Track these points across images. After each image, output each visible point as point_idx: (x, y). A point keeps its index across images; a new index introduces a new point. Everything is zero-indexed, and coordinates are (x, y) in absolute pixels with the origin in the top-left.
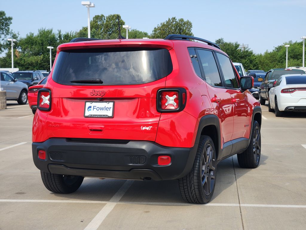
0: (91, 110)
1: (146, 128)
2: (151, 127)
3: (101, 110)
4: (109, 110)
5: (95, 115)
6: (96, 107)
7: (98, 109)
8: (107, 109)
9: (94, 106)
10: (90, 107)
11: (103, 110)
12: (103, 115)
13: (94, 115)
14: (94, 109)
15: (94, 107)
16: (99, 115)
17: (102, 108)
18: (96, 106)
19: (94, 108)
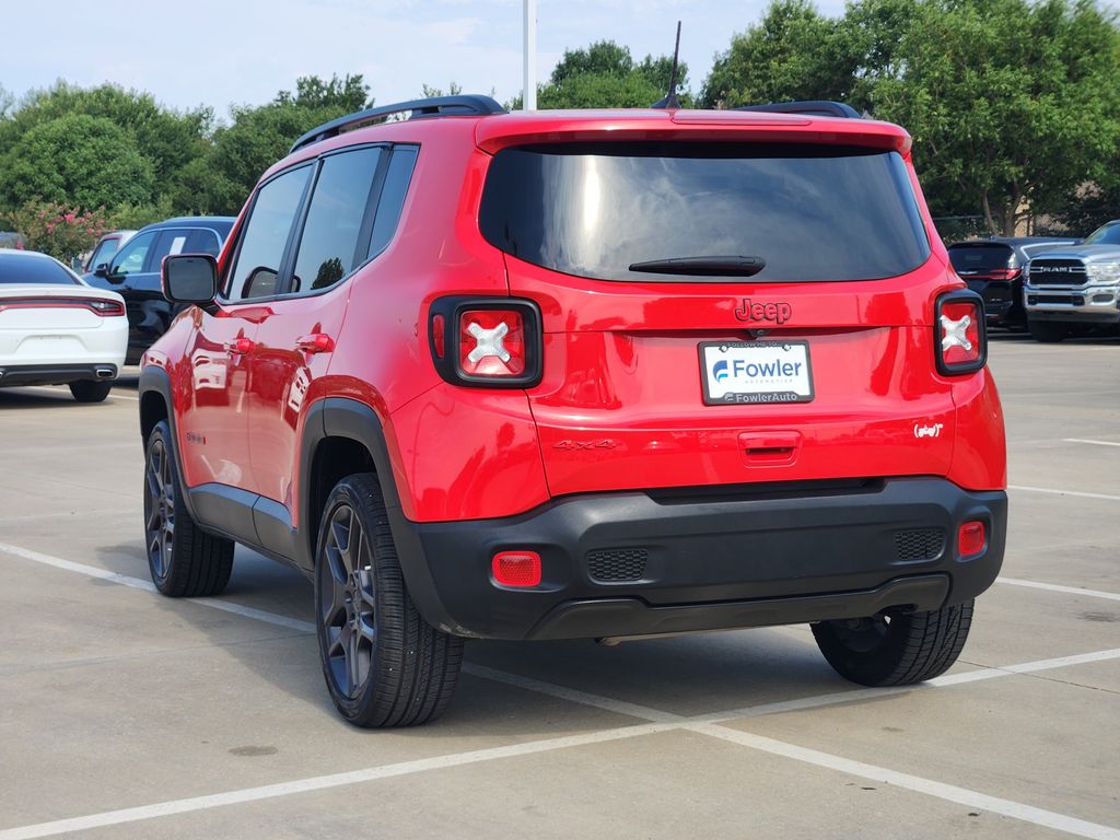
0: (726, 375)
1: (926, 433)
2: (941, 426)
3: (764, 374)
4: (794, 372)
5: (748, 395)
6: (744, 365)
7: (752, 371)
8: (787, 370)
9: (735, 362)
10: (722, 365)
11: (772, 374)
12: (779, 393)
13: (744, 394)
14: (738, 372)
15: (738, 365)
16: (762, 394)
17: (767, 366)
18: (743, 361)
19: (736, 369)
